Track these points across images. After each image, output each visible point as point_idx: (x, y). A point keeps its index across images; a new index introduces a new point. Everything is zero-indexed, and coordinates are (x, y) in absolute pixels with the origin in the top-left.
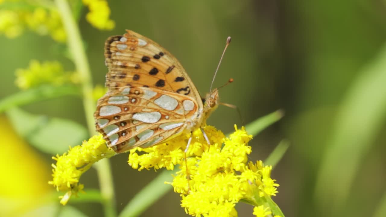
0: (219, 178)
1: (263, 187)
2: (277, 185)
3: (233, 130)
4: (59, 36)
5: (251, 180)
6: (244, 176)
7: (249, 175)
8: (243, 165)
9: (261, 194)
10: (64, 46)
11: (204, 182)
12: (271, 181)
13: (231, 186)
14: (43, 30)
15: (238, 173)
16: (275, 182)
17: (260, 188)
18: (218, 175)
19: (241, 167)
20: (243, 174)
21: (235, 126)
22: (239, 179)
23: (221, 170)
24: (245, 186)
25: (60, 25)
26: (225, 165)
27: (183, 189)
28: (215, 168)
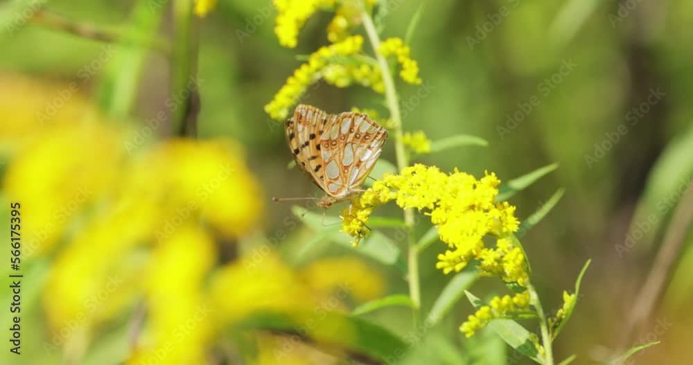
0: (471, 213)
1: (507, 223)
2: (519, 223)
3: (484, 176)
4: (378, 88)
5: (497, 217)
6: (490, 214)
7: (495, 213)
8: (490, 204)
9: (505, 230)
10: (382, 96)
11: (457, 217)
12: (514, 219)
13: (479, 221)
14: (366, 83)
15: (487, 211)
16: (517, 220)
17: (504, 224)
18: (469, 211)
19: (489, 206)
20: (490, 212)
21: (486, 172)
22: (486, 215)
23: (472, 207)
24: (491, 222)
25: (380, 79)
26: (476, 203)
27: (441, 219)
28: (468, 204)
